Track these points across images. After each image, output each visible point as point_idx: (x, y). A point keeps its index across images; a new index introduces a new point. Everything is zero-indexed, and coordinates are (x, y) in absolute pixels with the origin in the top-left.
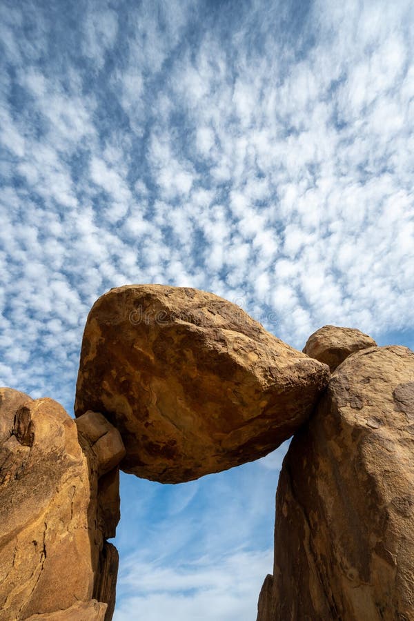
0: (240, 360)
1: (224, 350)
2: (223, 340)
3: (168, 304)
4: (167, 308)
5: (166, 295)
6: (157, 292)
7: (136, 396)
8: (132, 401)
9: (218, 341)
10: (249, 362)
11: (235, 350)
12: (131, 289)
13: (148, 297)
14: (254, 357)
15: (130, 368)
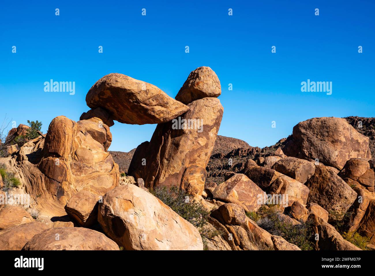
0: (157, 116)
1: (153, 114)
2: (154, 112)
3: (139, 98)
4: (138, 99)
5: (139, 94)
6: (136, 92)
7: (120, 111)
8: (118, 111)
9: (152, 111)
10: (160, 117)
11: (157, 114)
12: (126, 89)
13: (133, 93)
14: (162, 115)
15: (120, 105)
